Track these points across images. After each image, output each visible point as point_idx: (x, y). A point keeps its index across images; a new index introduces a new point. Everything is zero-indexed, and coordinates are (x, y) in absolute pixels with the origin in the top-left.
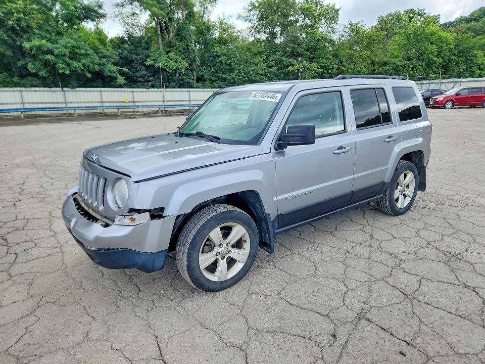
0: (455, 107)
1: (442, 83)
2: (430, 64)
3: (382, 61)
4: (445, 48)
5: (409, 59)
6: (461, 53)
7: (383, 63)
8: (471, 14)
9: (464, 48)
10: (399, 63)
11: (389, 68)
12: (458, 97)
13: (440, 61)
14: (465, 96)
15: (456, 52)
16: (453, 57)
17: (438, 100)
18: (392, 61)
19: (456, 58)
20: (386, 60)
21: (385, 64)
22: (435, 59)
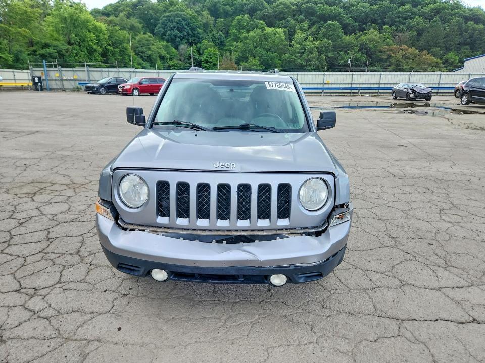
0: (141, 94)
1: (120, 71)
2: (91, 52)
3: (43, 42)
4: (102, 37)
5: (69, 44)
6: (114, 45)
7: (44, 45)
8: (104, 7)
9: (116, 39)
10: (62, 47)
11: (52, 51)
12: (141, 85)
13: (100, 50)
14: (146, 85)
15: (110, 43)
16: (109, 48)
17: (126, 87)
18: (55, 43)
19: (112, 48)
20: (48, 41)
21: (46, 46)
22: (95, 47)
